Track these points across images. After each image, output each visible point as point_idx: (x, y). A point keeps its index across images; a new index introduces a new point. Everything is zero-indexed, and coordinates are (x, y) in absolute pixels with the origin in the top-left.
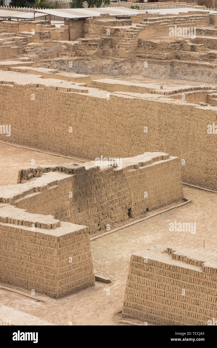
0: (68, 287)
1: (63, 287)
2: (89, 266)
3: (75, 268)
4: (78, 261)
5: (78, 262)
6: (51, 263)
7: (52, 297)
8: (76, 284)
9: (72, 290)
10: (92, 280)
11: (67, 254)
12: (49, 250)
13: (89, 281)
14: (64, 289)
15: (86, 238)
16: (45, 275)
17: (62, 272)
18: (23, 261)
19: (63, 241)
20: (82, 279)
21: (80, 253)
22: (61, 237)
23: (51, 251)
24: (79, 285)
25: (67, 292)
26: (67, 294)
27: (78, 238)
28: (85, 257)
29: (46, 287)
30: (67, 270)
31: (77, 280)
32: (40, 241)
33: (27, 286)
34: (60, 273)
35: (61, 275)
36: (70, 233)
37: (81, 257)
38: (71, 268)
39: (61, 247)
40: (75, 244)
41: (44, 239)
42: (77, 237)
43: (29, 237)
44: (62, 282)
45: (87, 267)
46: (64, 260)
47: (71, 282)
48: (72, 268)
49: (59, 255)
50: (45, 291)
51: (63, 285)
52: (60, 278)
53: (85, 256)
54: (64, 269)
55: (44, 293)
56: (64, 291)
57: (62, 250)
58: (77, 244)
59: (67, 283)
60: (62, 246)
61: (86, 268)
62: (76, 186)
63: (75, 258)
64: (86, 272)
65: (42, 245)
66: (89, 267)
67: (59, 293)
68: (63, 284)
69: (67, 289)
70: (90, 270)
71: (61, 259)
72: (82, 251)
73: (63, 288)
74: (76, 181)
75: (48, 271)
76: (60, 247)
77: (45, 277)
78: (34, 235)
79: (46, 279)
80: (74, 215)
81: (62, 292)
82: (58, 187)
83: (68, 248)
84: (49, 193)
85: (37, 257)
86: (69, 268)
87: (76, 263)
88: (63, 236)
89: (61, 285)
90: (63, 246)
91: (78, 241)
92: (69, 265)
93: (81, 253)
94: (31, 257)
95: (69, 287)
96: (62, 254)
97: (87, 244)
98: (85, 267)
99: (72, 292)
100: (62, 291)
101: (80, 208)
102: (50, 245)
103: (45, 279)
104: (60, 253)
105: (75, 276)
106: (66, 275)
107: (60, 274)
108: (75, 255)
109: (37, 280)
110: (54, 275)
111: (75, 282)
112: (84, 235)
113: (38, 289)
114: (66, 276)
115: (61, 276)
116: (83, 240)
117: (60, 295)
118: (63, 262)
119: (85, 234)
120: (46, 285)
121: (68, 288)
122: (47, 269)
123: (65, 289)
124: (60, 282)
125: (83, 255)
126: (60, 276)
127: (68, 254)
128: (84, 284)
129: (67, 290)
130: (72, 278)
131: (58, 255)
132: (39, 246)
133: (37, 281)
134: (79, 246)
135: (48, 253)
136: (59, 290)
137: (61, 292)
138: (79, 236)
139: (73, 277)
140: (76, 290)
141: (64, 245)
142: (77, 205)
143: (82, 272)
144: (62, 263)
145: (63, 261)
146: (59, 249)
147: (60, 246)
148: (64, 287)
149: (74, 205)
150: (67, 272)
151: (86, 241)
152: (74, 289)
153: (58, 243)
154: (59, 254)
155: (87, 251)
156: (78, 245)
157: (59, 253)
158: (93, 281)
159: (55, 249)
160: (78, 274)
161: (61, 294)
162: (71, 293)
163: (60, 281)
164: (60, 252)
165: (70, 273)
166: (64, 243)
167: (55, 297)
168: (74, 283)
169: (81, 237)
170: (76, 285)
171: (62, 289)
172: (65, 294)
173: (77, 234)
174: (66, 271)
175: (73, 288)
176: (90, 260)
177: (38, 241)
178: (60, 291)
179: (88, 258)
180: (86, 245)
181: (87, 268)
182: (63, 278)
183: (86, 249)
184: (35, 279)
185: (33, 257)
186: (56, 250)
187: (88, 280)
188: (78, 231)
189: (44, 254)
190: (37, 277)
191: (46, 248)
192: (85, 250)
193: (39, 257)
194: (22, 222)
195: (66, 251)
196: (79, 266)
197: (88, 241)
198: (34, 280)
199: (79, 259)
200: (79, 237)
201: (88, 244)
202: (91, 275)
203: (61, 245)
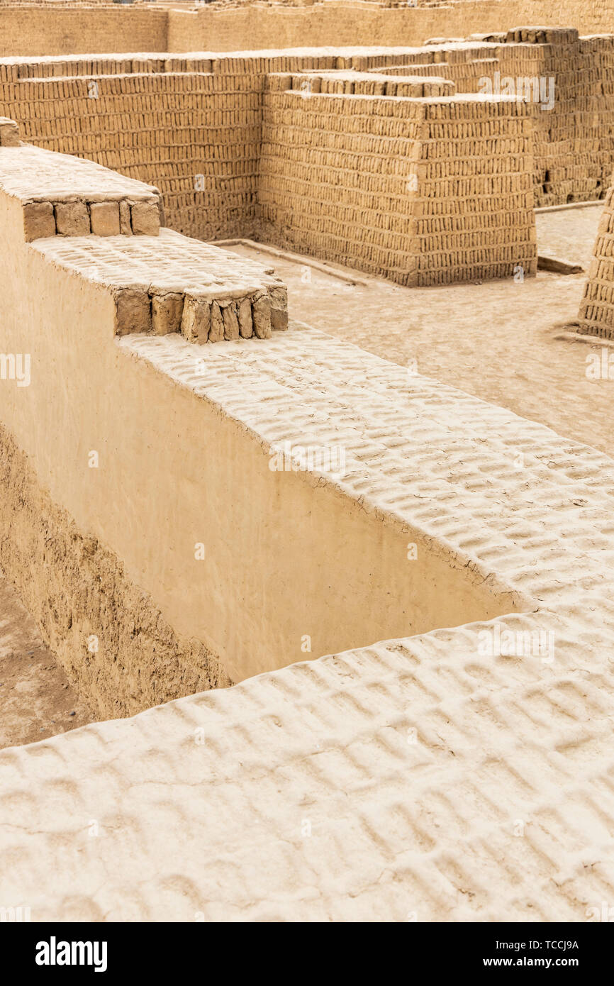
0: (448, 260)
1: (431, 256)
2: (522, 215)
3: (475, 209)
4: (486, 191)
5: (488, 196)
6: (403, 184)
7: (399, 283)
8: (476, 257)
9: (461, 272)
10: (529, 259)
11: (452, 163)
12: (401, 146)
13: (519, 257)
14: (436, 263)
15: (520, 130)
16: (388, 219)
17: (433, 213)
18: (342, 187)
19: (443, 121)
20: (495, 246)
21: (495, 170)
22: (436, 106)
23: (406, 149)
24: (486, 264)
25: (445, 276)
26: (445, 280)
27: (492, 123)
28: (511, 186)
29: (387, 254)
30: (449, 209)
31: (480, 247)
32: (382, 124)
33: (346, 257)
34: (426, 212)
35: (429, 221)
36: (468, 103)
37: (500, 184)
38: (461, 207)
39: (433, 135)
40: (481, 139)
41: (392, 115)
42: (490, 119)
43: (358, 116)
44: (431, 243)
45: (515, 217)
46: (443, 179)
47: (460, 249)
48: (466, 208)
49: (426, 161)
50: (384, 267)
51: (433, 253)
52: (425, 229)
53: (511, 183)
54: (440, 206)
55: (382, 271)
56: (433, 269)
57: (438, 148)
58: (487, 141)
59: (445, 248)
60: (439, 136)
61: (510, 218)
62: (547, 72)
63: (477, 181)
64: (511, 231)
65: (385, 134)
66: (522, 218)
67: (416, 272)
68: (431, 247)
69: (444, 264)
70: (524, 226)
71: (431, 174)
72: (503, 167)
73: (431, 259)
74: (550, 60)
75: (394, 208)
76: (430, 137)
77: (387, 226)
78: (369, 108)
79: (389, 232)
80: (535, 145)
81: (427, 270)
82: (497, 62)
83: (457, 145)
84: (471, 71)
85: (373, 172)
86: (457, 207)
87: (479, 196)
88: (443, 107)
89: (427, 248)
90: (442, 135)
91: (492, 133)
92: (456, 197)
93: (500, 170)
94: (360, 173)
95: (453, 262)
96: (436, 160)
97: (521, 148)
98: (508, 215)
99: (460, 279)
100: (427, 267)
101: (553, 130)
102: (405, 132)
103: (387, 232)
104: (430, 154)
105: (475, 234)
106: (446, 224)
107: (426, 217)
108: (480, 173)
109: (369, 236)
110: (407, 218)
111: (474, 251)
112: (513, 118)
113: (369, 264)
114: (444, 227)
115: (428, 223)
116: (508, 133)
117: (421, 278)
118: (438, 184)
119: (516, 117)
120: (388, 250)
121: (449, 264)
122: (392, 204)
123: (440, 264)
124: (423, 241)
125: (504, 179)
126: (425, 222)
127: (455, 162)
128: (501, 262)
129: (445, 269)
130: (463, 239)
131: (422, 158)
132: (379, 137)
133: (368, 238)
134: (494, 148)
135: (397, 156)
136: (418, 263)
137: (425, 270)
138: (499, 118)
139: (467, 235)
140: (473, 276)
141: (446, 135)
142: (546, 122)
143: (497, 229)
144: (433, 184)
145: (438, 179)
146: (426, 141)
147: (430, 134)
148: (435, 257)
149: (538, 120)
150: (449, 216)
151: (517, 140)
152: (469, 271)
153: (426, 122)
154: (425, 156)
155: (519, 171)
156: (490, 145)
157: (425, 152)
158: (530, 261)
159: (415, 141)
160: (484, 230)
161: (425, 276)
162: (458, 280)
163: (423, 236)
164: (429, 151)
165: (459, 220)
166: (445, 126)
167: (404, 282)
168: (468, 253)
169: (501, 122)
170: (476, 259)
171: (427, 261)
172: (436, 278)
173: (492, 111)
174: (444, 211)
175: (464, 265)
176: (527, 200)
177: (378, 126)
178: (422, 267)
179: (521, 192)
180: (517, 151)
181: (515, 219)
182: (434, 230)
183: (517, 164)
184: (363, 235)
185: (364, 174)
186: (418, 144)
187: (514, 255)
188: (496, 105)
189: (387, 161)
190: (368, 228)
191: (395, 142)
192: (513, 165)
193: (377, 172)
194: (353, 84)
195: (451, 153)
196: (489, 206)
197: (526, 141)
198: (361, 237)
199: (493, 187)
200: (497, 123)
201: (523, 151)
202: (524, 243)
203: (437, 132)
